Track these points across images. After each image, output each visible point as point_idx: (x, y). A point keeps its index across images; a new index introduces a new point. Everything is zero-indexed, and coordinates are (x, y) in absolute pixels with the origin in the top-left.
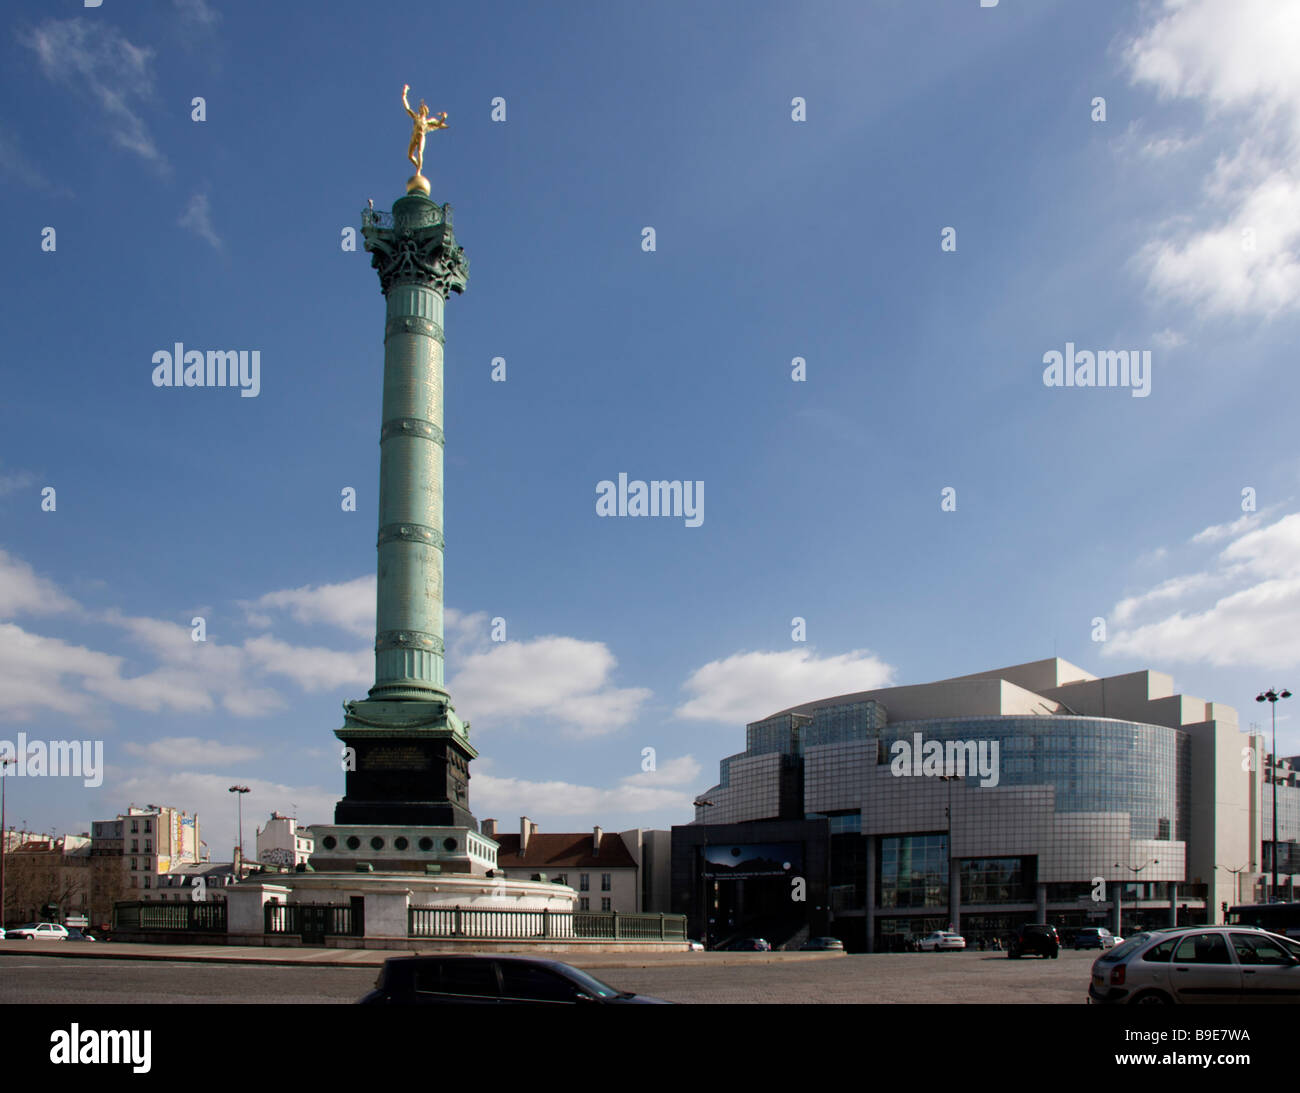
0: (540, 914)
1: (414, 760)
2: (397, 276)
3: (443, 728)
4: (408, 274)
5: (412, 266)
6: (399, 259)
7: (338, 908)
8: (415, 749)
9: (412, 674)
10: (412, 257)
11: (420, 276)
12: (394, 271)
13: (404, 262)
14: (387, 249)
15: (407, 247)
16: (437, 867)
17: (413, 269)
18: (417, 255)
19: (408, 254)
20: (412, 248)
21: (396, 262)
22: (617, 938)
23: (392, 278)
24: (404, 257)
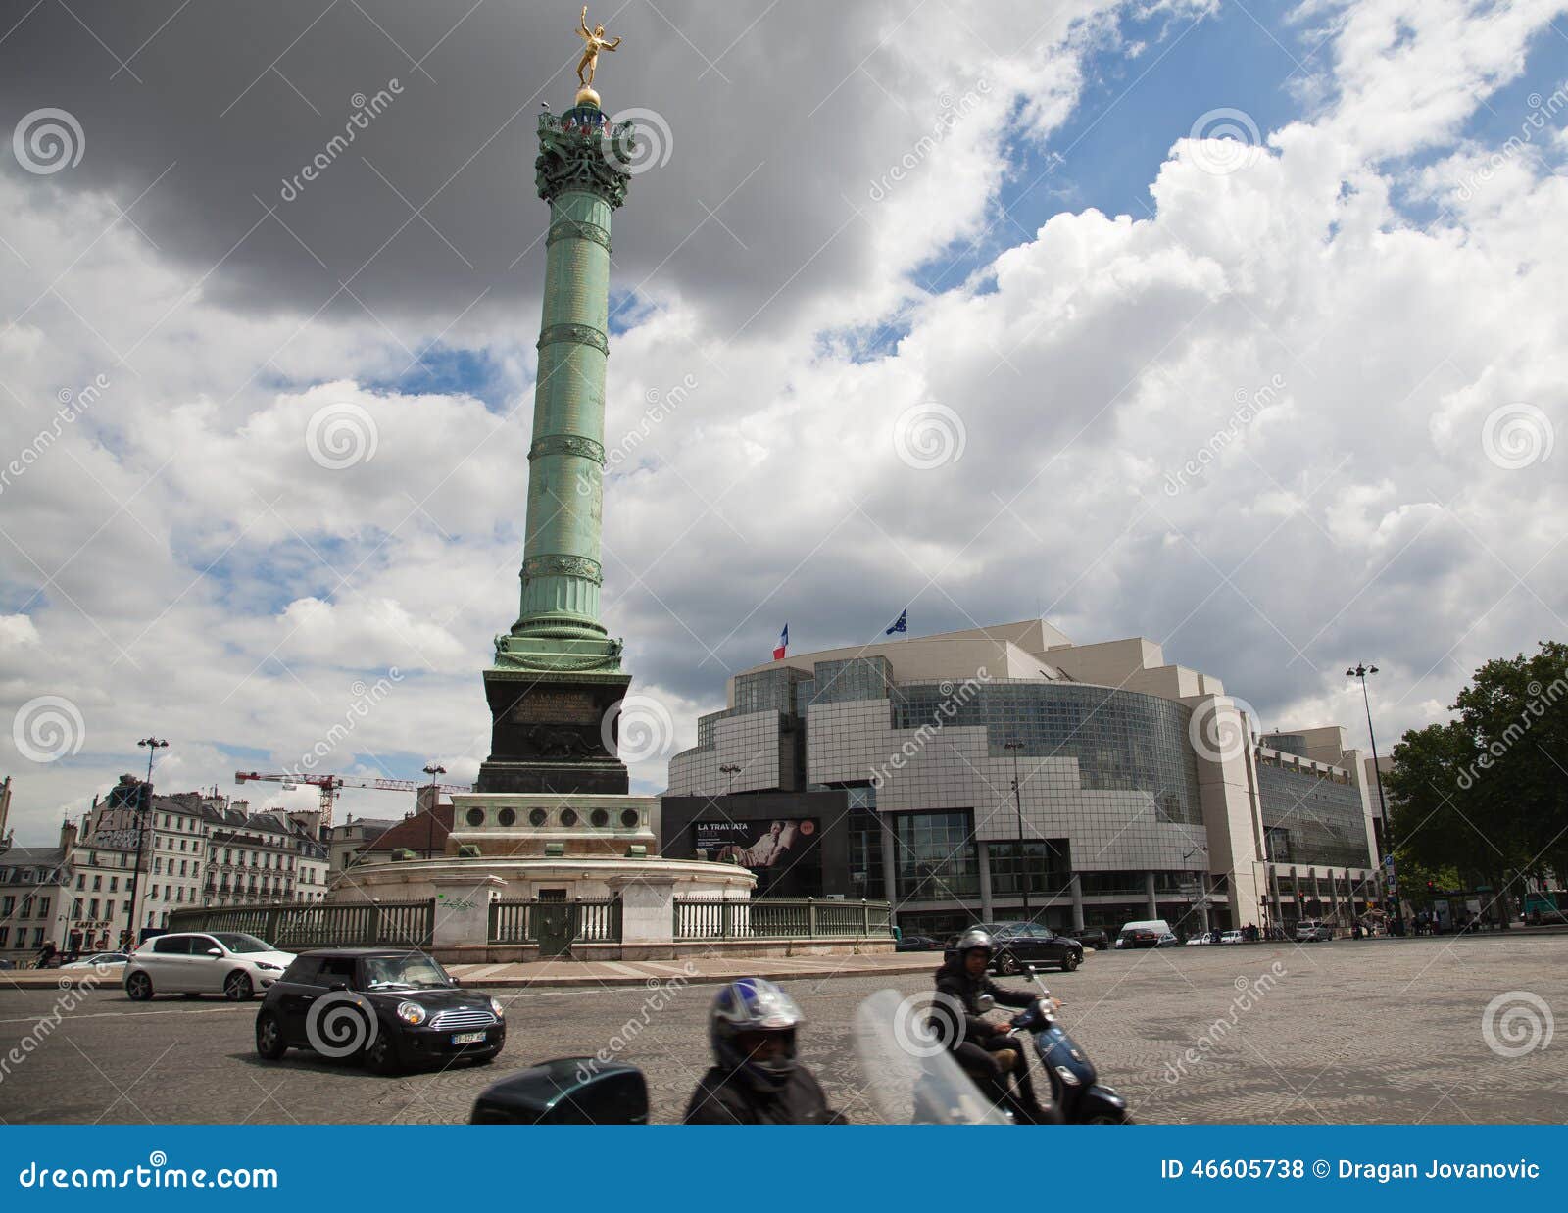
0: (718, 905)
1: (576, 711)
2: (572, 181)
3: (616, 672)
4: (584, 181)
5: (589, 174)
6: (575, 165)
7: (588, 905)
8: (581, 697)
9: (564, 607)
10: (590, 166)
11: (595, 184)
12: (568, 176)
13: (581, 169)
14: (563, 154)
15: (586, 155)
16: (642, 848)
17: (589, 178)
18: (596, 166)
19: (586, 162)
20: (590, 157)
21: (572, 168)
22: (813, 935)
23: (564, 182)
24: (581, 165)
